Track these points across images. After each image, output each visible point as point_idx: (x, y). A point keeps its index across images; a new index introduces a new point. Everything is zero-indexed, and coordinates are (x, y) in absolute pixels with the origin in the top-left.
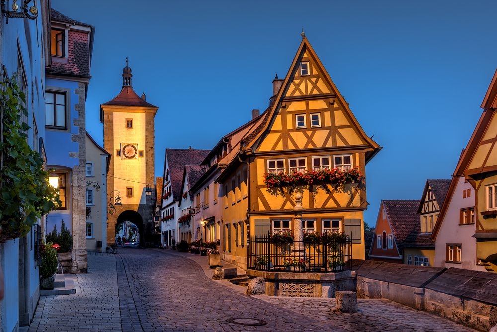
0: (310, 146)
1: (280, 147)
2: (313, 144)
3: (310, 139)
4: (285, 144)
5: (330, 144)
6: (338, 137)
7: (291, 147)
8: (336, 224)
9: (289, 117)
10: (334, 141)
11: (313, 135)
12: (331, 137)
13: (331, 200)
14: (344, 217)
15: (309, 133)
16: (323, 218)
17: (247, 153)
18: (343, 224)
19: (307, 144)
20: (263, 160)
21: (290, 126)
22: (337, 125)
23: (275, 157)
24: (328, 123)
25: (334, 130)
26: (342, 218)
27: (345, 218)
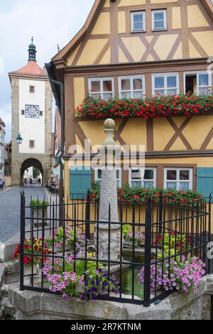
0: (150, 59)
1: (106, 60)
2: (154, 54)
3: (150, 48)
4: (115, 55)
5: (178, 55)
6: (191, 45)
7: (123, 59)
8: (184, 176)
9: (121, 16)
10: (186, 50)
11: (154, 42)
12: (181, 45)
13: (179, 139)
14: (196, 165)
15: (149, 38)
16: (166, 166)
17: (58, 67)
18: (195, 175)
19: (145, 55)
20: (83, 78)
21: (122, 29)
22: (190, 26)
23: (99, 74)
24: (177, 24)
25: (185, 33)
26: (193, 166)
27: (198, 166)
